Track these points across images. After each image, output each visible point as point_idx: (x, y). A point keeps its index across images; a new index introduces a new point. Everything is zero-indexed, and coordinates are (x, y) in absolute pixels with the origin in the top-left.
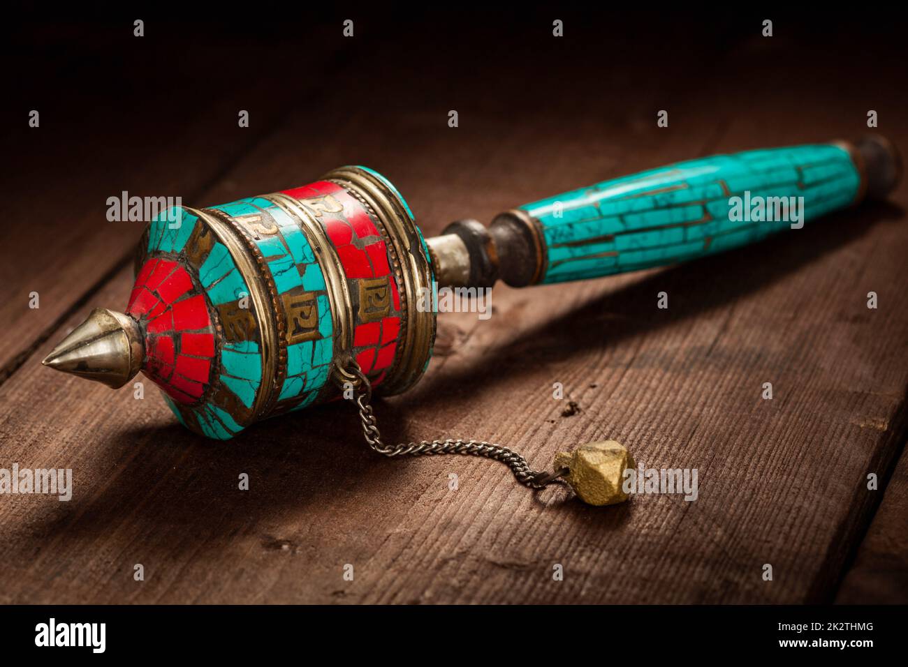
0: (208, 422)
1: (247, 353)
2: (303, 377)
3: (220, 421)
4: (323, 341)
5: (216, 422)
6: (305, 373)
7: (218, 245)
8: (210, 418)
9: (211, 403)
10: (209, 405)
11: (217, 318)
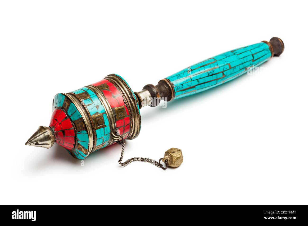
0: (77, 155)
1: (84, 134)
2: (102, 138)
3: (80, 154)
4: (106, 127)
5: (79, 154)
6: (103, 137)
7: (71, 103)
8: (78, 153)
9: (77, 149)
10: (76, 150)
11: (74, 125)
